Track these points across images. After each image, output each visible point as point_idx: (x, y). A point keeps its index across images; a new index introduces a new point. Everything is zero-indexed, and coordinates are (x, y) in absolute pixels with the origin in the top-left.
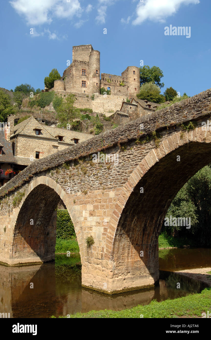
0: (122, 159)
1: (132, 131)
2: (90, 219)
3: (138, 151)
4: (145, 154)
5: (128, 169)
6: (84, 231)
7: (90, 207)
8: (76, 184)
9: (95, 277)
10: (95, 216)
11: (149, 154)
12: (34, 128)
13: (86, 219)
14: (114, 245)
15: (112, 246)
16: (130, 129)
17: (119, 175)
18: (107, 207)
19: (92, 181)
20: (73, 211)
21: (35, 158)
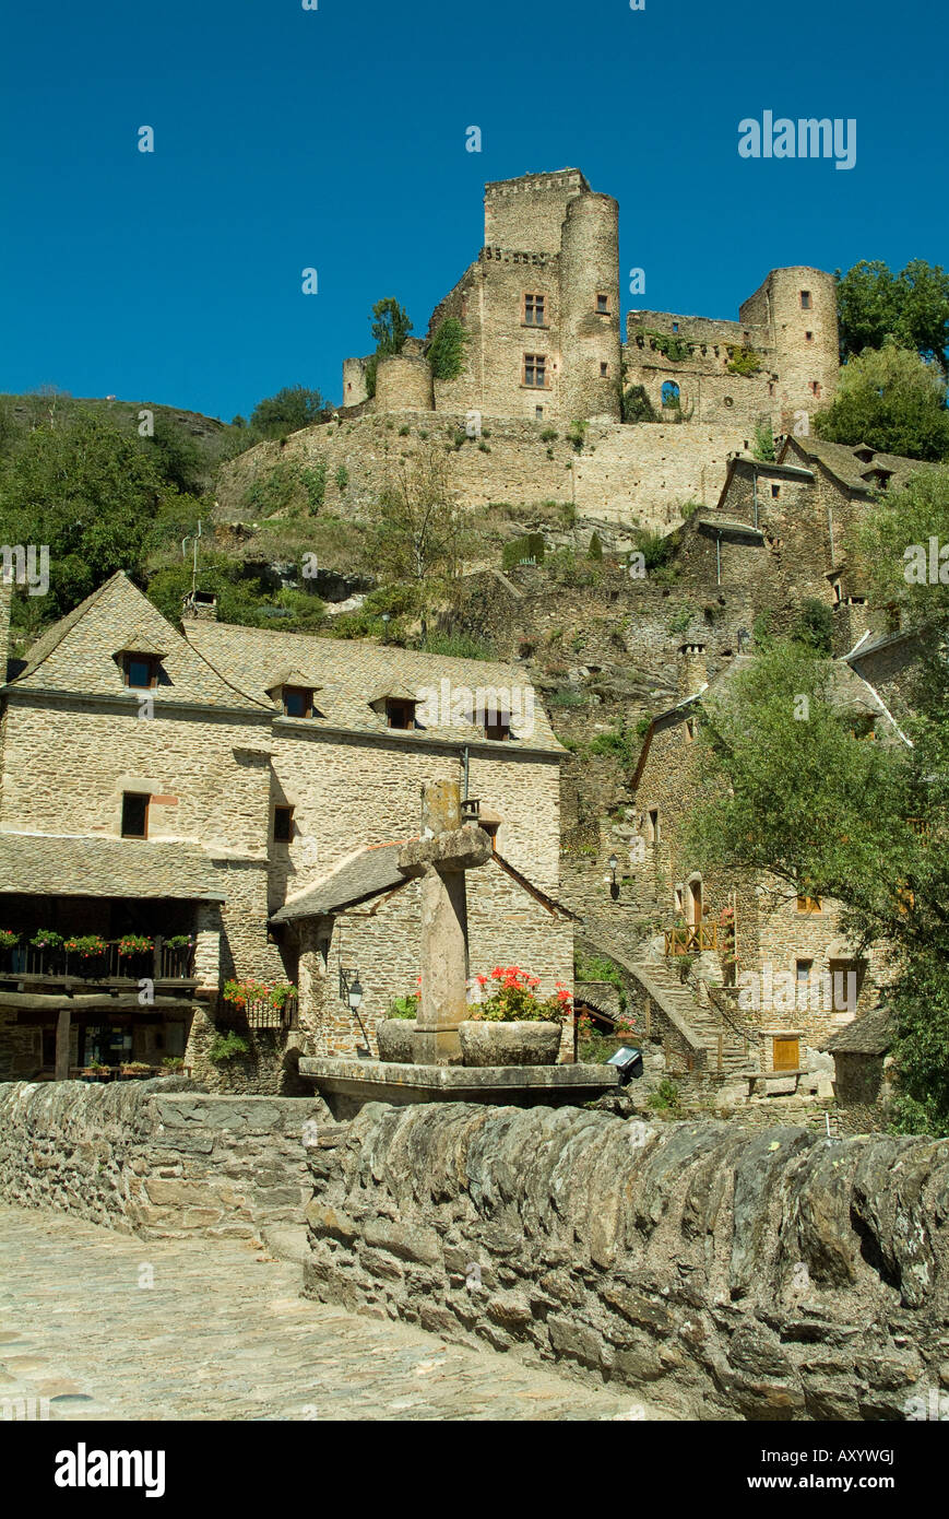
12: (121, 645)
21: (117, 837)
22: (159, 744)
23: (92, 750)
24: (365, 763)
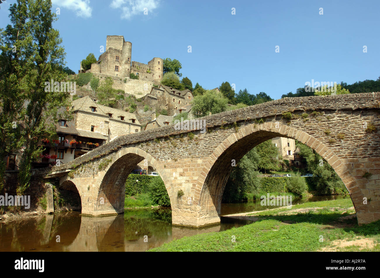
0: (209, 138)
1: (217, 120)
2: (180, 178)
3: (222, 134)
4: (227, 136)
5: (213, 145)
6: (174, 187)
7: (180, 170)
8: (166, 154)
9: (184, 218)
10: (185, 176)
11: (230, 136)
12: (90, 106)
13: (176, 178)
14: (201, 195)
15: (200, 196)
16: (215, 119)
17: (206, 148)
18: (196, 170)
19: (182, 152)
20: (163, 173)
21: (91, 131)
22: (96, 119)
23: (88, 119)
24: (118, 124)
